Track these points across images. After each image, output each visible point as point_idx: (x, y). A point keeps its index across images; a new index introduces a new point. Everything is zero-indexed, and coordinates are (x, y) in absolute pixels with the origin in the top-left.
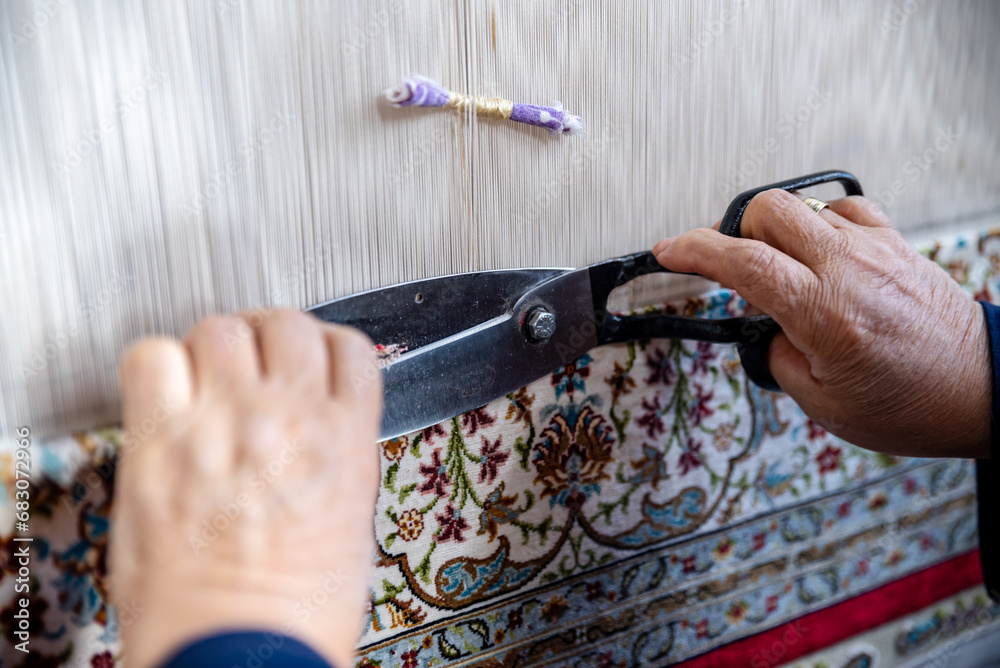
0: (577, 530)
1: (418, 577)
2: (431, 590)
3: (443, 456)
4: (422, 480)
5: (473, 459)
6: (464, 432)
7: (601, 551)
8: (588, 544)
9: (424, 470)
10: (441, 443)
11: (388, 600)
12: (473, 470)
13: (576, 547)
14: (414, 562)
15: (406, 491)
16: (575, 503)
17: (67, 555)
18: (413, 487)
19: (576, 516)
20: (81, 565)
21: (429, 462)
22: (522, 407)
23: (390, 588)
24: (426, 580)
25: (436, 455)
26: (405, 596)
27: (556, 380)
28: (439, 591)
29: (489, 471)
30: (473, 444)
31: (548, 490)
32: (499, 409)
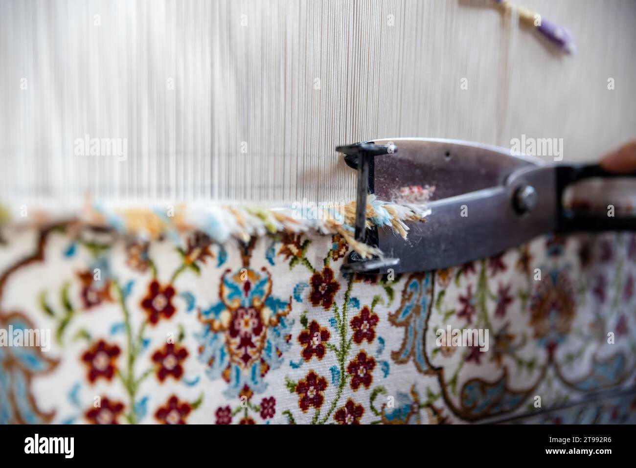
0: (551, 372)
1: (449, 389)
2: (456, 401)
3: (474, 290)
4: (459, 307)
5: (493, 298)
6: (489, 272)
7: (564, 392)
8: (557, 385)
9: (462, 300)
10: (471, 280)
11: (429, 405)
12: (491, 306)
13: (549, 384)
14: (448, 376)
15: (449, 314)
16: (551, 348)
17: (207, 313)
18: (452, 312)
19: (551, 359)
20: (216, 324)
21: (464, 292)
22: (525, 262)
23: (430, 395)
24: (454, 391)
25: (469, 288)
26: (439, 403)
27: (548, 244)
28: (462, 404)
29: (501, 310)
30: (493, 286)
31: (538, 335)
32: (511, 259)
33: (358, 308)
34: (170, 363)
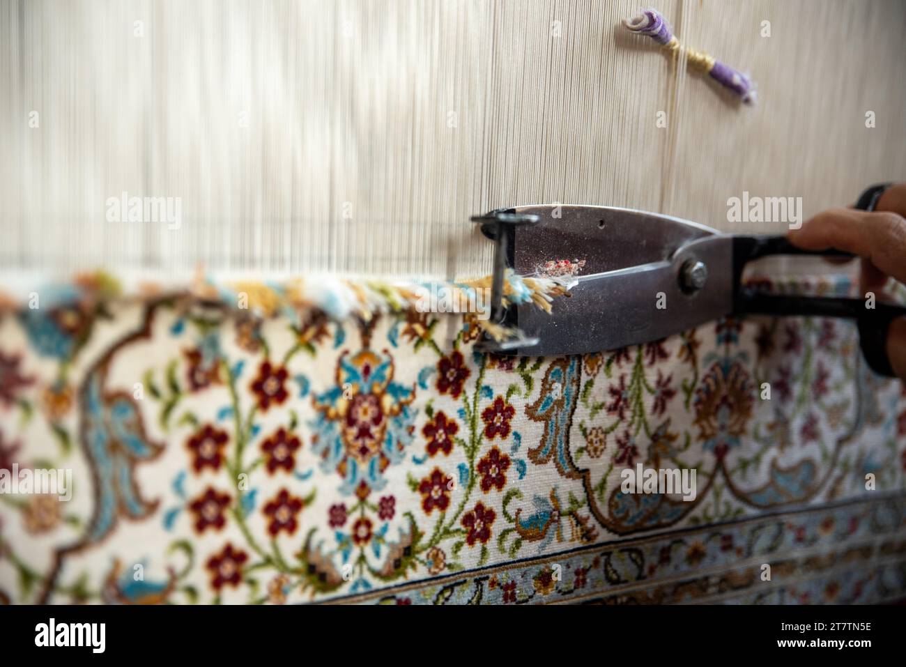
0: (719, 480)
1: (596, 495)
2: (604, 510)
3: (628, 381)
4: (610, 400)
5: (650, 390)
6: (646, 361)
7: (736, 504)
8: (726, 495)
9: (613, 392)
10: (627, 368)
11: (571, 513)
12: (649, 401)
13: (717, 495)
14: (595, 480)
15: (596, 409)
16: (720, 452)
17: (322, 399)
18: (601, 406)
19: (720, 464)
20: (332, 412)
21: (616, 383)
22: (690, 348)
23: (573, 501)
24: (601, 499)
25: (622, 378)
26: (584, 512)
27: (718, 329)
28: (610, 514)
29: (660, 406)
30: (651, 377)
31: (703, 436)
32: (674, 346)
33: (491, 398)
34: (281, 453)
